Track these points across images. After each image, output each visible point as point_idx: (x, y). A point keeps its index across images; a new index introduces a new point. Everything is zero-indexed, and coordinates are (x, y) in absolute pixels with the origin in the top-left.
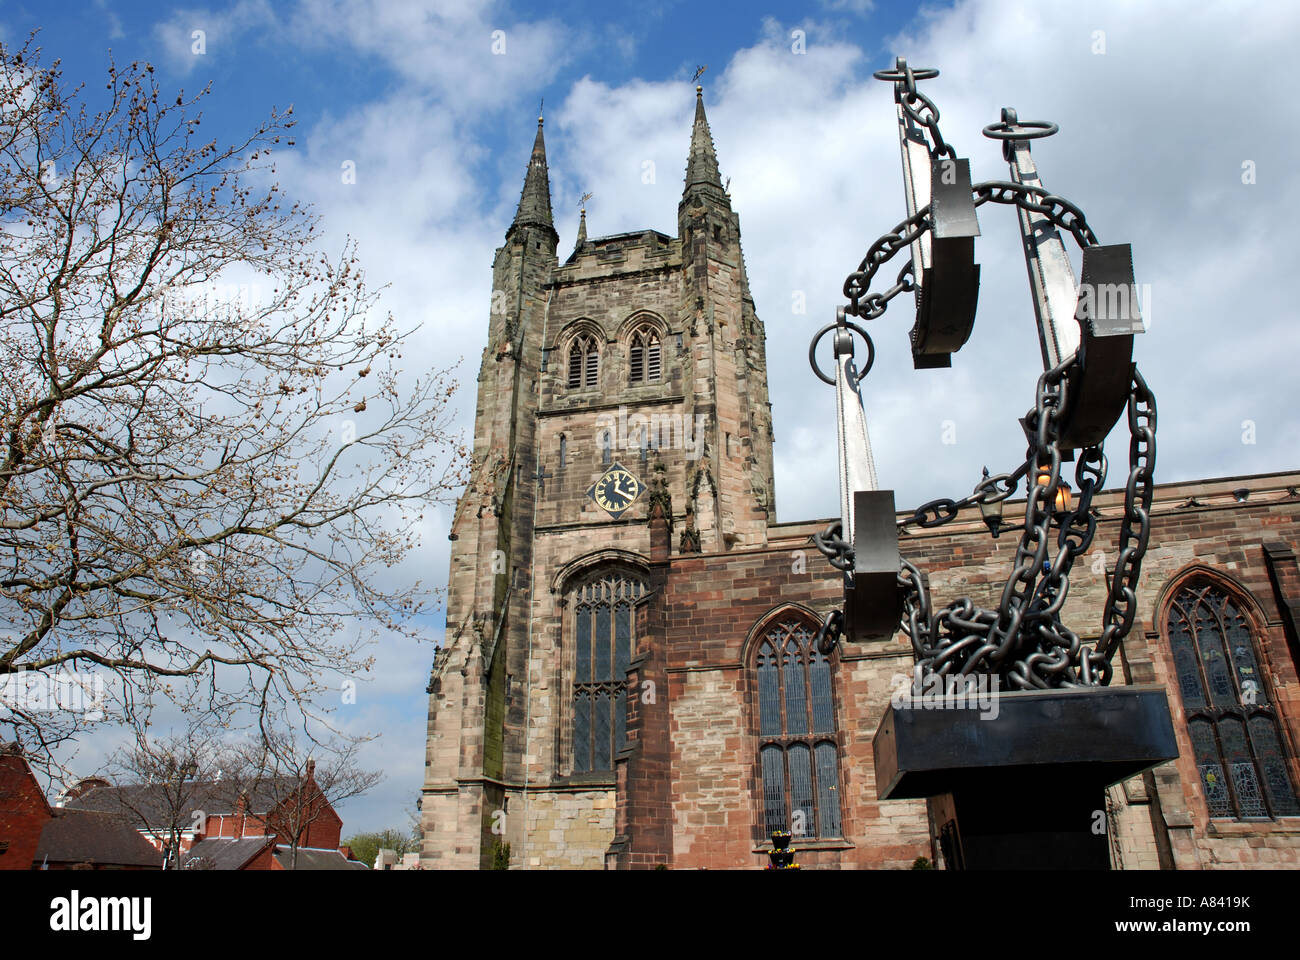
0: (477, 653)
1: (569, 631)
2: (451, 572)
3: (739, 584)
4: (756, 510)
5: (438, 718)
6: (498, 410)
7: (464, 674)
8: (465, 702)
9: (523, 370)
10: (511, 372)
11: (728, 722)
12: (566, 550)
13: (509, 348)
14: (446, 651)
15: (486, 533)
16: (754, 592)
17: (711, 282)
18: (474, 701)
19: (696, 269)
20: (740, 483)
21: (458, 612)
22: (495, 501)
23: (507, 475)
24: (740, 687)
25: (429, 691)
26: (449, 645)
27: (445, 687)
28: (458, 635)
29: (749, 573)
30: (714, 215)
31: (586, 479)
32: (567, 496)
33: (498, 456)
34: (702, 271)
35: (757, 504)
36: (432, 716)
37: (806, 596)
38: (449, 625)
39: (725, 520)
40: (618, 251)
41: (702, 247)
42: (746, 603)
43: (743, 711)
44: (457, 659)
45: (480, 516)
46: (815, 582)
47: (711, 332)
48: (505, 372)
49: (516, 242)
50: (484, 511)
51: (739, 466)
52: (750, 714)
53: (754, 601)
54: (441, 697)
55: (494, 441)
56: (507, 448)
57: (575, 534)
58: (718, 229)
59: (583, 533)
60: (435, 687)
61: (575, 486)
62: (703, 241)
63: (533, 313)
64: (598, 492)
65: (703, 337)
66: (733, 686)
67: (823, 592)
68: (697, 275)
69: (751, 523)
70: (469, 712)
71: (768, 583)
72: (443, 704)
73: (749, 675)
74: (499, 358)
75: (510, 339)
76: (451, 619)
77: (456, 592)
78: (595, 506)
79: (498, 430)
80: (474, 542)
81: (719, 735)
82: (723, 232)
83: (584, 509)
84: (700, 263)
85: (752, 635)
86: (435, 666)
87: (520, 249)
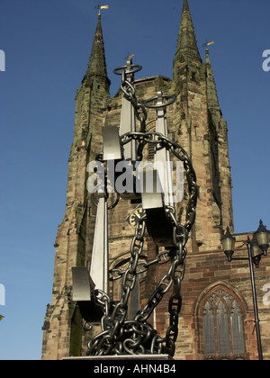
0: (66, 308)
1: (116, 294)
2: (55, 264)
3: (193, 271)
4: (214, 227)
5: (48, 343)
6: (78, 177)
7: (59, 319)
8: (60, 335)
9: (91, 155)
10: (85, 157)
11: (187, 346)
12: (115, 251)
13: (83, 144)
14: (53, 306)
15: (71, 243)
16: (200, 275)
17: (190, 103)
18: (64, 334)
19: (181, 97)
20: (206, 213)
21: (59, 285)
22: (76, 226)
23: (83, 212)
24: (193, 327)
25: (43, 329)
26: (54, 304)
27: (52, 326)
28: (59, 298)
29: (198, 265)
30: (192, 66)
31: (125, 213)
32: (115, 222)
33: (78, 202)
34: (184, 98)
35: (215, 224)
36: (45, 343)
37: (228, 277)
38: (54, 292)
39: (197, 233)
40: (142, 88)
41: (184, 85)
42: (196, 281)
43: (195, 340)
44: (57, 311)
45: (68, 234)
46: (233, 270)
47: (189, 131)
48: (81, 157)
49: (86, 86)
50: (71, 231)
51: (205, 204)
52: (199, 342)
53: (201, 280)
54: (50, 332)
55: (76, 194)
56: (83, 197)
57: (119, 242)
58: (194, 74)
59: (123, 241)
60: (46, 326)
61: (119, 216)
62: (186, 81)
63: (96, 125)
64: (131, 220)
65: (185, 134)
66: (190, 327)
67: (237, 275)
68: (182, 101)
69: (212, 235)
70: (61, 340)
71: (208, 270)
72: (50, 335)
73: (198, 320)
74: (78, 150)
75: (84, 139)
76: (55, 289)
77: (58, 275)
78: (130, 227)
79: (78, 188)
80: (66, 248)
81: (182, 353)
82: (197, 75)
83: (124, 229)
84: (183, 94)
85: (199, 298)
86: (47, 315)
87: (88, 89)
